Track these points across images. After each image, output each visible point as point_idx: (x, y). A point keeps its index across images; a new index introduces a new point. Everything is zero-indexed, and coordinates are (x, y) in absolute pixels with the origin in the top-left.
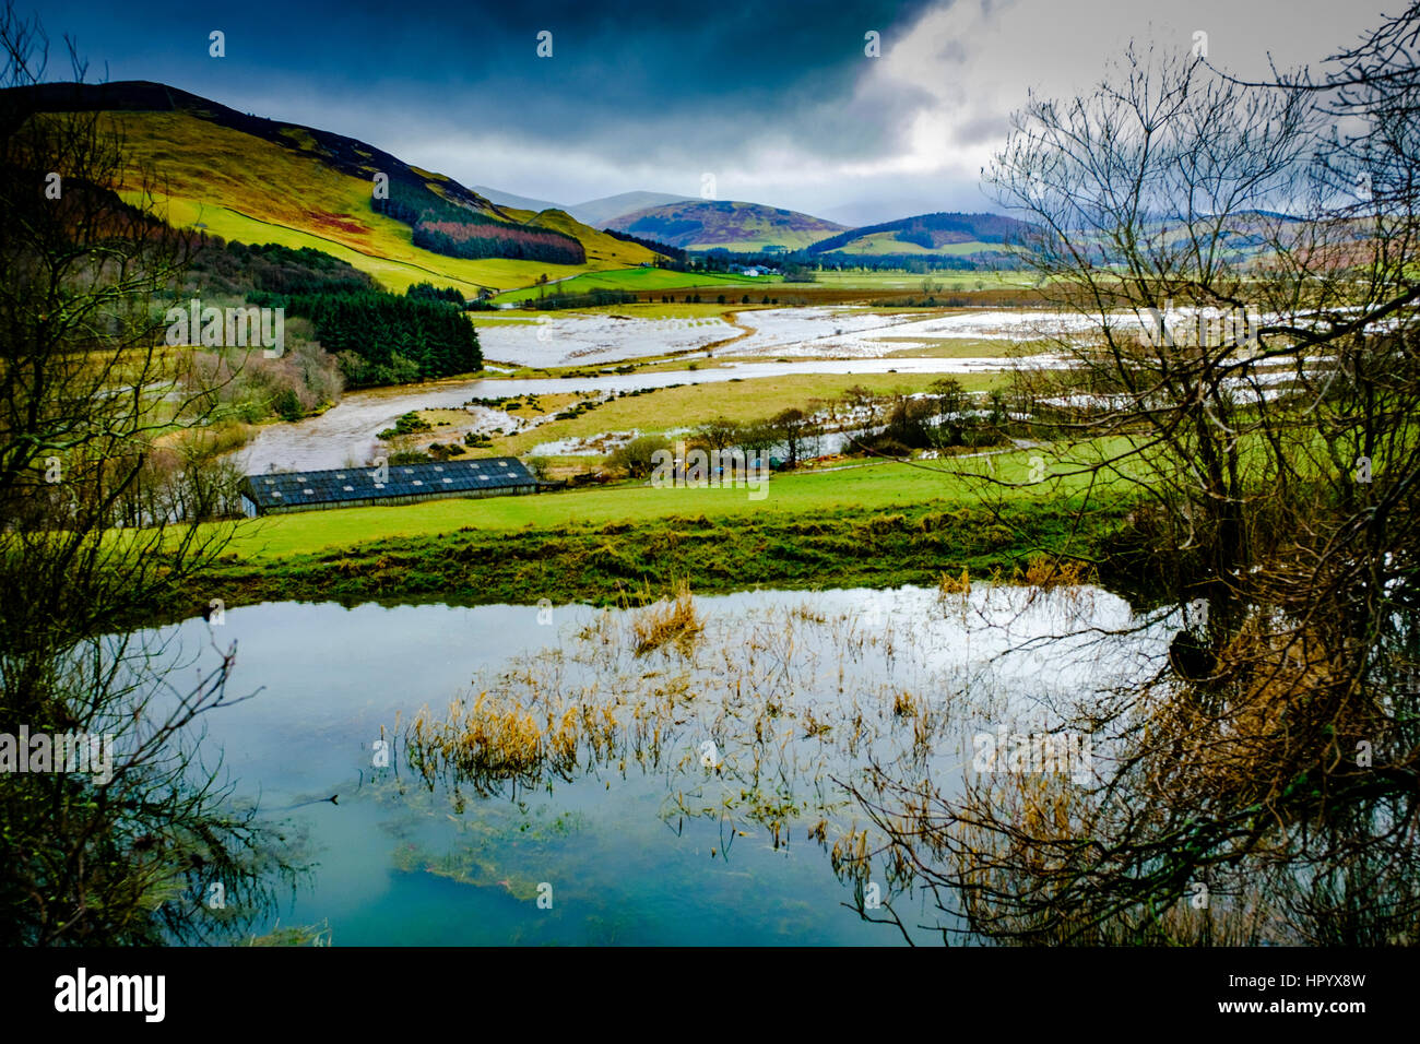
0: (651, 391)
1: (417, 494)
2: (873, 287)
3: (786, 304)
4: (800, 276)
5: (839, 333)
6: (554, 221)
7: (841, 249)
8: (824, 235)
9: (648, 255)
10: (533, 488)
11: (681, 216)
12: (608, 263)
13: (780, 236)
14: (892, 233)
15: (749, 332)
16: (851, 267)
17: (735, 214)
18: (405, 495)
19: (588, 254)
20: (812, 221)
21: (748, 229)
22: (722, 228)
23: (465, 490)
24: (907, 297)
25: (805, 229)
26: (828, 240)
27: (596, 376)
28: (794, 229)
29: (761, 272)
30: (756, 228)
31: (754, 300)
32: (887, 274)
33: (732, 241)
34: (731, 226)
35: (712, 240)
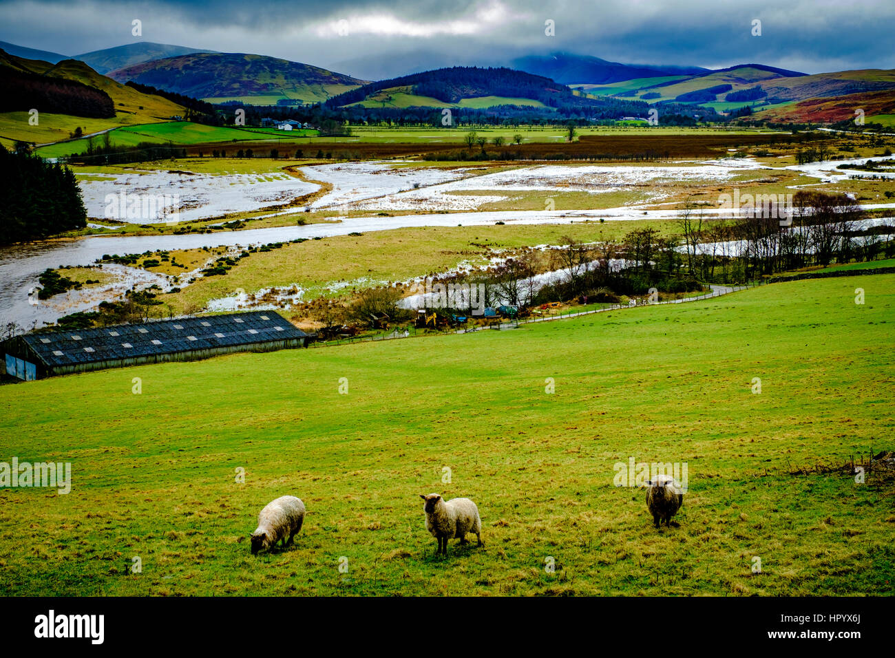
0: (279, 245)
1: (195, 350)
2: (413, 141)
3: (341, 158)
4: (336, 130)
5: (416, 186)
6: (74, 73)
7: (361, 103)
8: (339, 90)
9: (176, 110)
10: (302, 341)
11: (192, 68)
12: (137, 117)
13: (295, 89)
14: (410, 87)
15: (327, 188)
16: (379, 121)
17: (248, 67)
18: (185, 351)
19: (117, 107)
20: (327, 75)
21: (262, 82)
22: (235, 81)
23: (240, 344)
24: (458, 151)
25: (319, 83)
26: (346, 94)
27: (209, 232)
28: (309, 83)
29: (294, 126)
30: (269, 81)
31: (309, 154)
32: (414, 128)
33: (246, 94)
34: (245, 79)
35: (225, 93)
